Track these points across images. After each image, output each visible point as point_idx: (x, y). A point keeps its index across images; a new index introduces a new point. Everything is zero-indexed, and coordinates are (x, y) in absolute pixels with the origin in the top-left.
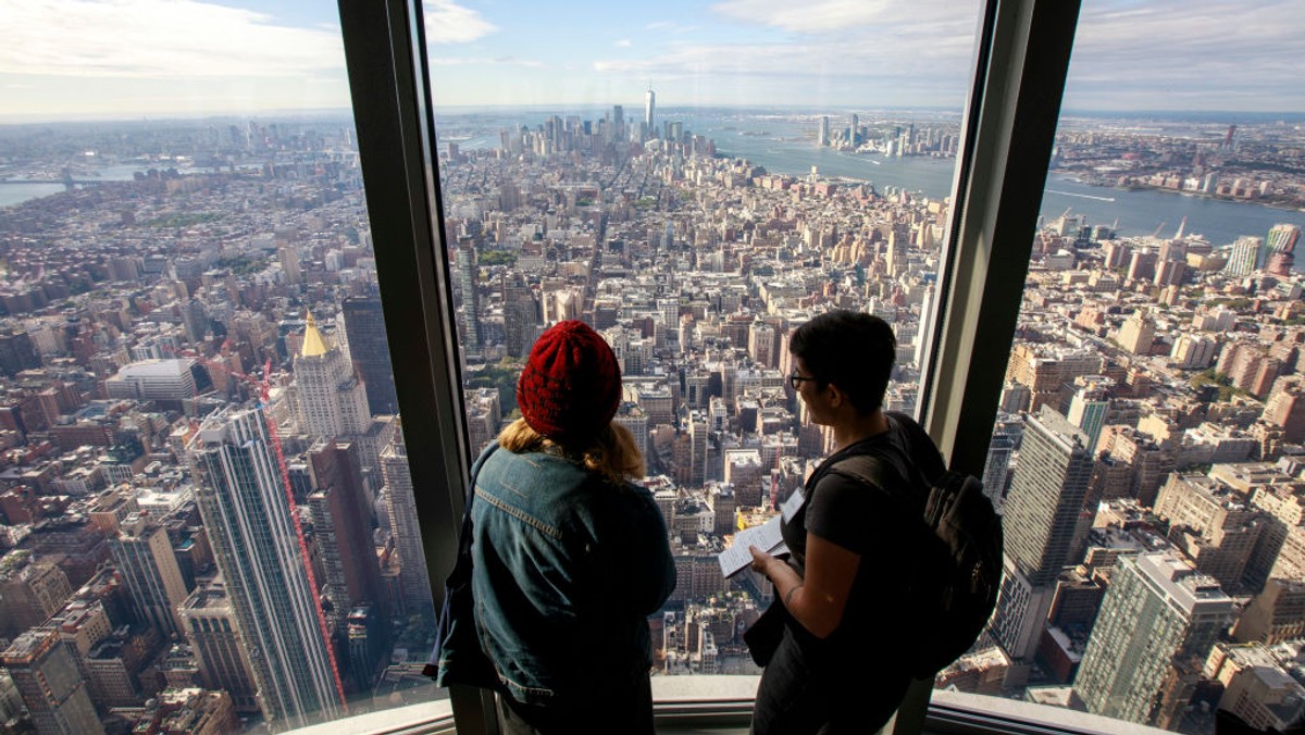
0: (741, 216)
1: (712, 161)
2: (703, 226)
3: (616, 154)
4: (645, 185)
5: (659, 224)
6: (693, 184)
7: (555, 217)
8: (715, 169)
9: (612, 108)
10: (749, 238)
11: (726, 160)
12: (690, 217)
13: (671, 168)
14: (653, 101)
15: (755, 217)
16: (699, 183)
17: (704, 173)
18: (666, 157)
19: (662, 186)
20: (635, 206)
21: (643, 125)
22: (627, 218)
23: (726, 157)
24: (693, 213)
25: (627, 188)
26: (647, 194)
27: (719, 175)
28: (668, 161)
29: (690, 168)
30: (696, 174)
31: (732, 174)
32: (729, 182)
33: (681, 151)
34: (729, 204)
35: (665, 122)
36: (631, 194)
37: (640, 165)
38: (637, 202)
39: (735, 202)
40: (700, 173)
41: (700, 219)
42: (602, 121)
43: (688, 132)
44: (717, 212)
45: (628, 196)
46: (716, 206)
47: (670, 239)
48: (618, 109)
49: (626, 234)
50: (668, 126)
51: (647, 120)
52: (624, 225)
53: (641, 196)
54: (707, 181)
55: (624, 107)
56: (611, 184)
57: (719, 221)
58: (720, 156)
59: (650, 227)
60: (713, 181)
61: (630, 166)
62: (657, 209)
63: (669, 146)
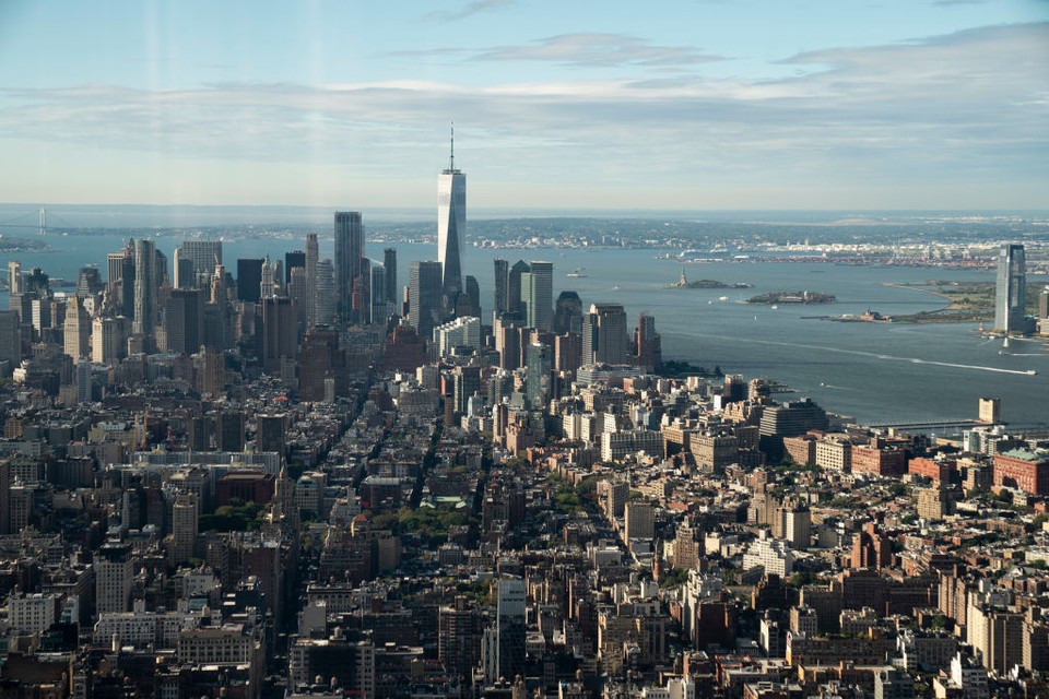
0: (749, 563)
1: (649, 385)
2: (623, 594)
3: (339, 362)
4: (431, 460)
5: (479, 588)
6: (588, 458)
7: (127, 567)
8: (658, 410)
9: (331, 219)
10: (778, 635)
11: (692, 383)
12: (581, 566)
13: (516, 405)
14: (458, 199)
15: (796, 566)
16: (607, 454)
17: (623, 421)
18: (501, 372)
19: (488, 463)
20: (397, 528)
21: (428, 271)
22: (373, 569)
23: (695, 371)
24: (592, 550)
25: (375, 470)
26: (438, 490)
27: (672, 429)
28: (509, 381)
29: (579, 407)
30: (596, 426)
31: (716, 425)
32: (704, 451)
33: (547, 355)
34: (707, 524)
35: (499, 265)
36: (384, 490)
37: (416, 397)
38: (404, 515)
39: (725, 516)
40: (610, 421)
41: (617, 571)
42: (295, 259)
43: (570, 296)
44: (669, 549)
45: (375, 500)
46: (664, 529)
47: (515, 632)
48: (348, 224)
49: (368, 622)
50: (508, 276)
51: (442, 258)
52: (360, 591)
53: (417, 497)
54: (633, 446)
55: (364, 218)
56: (320, 458)
57: (676, 577)
58: (678, 370)
59: (448, 598)
60: (653, 448)
61: (384, 400)
62: (471, 541)
63: (511, 337)
